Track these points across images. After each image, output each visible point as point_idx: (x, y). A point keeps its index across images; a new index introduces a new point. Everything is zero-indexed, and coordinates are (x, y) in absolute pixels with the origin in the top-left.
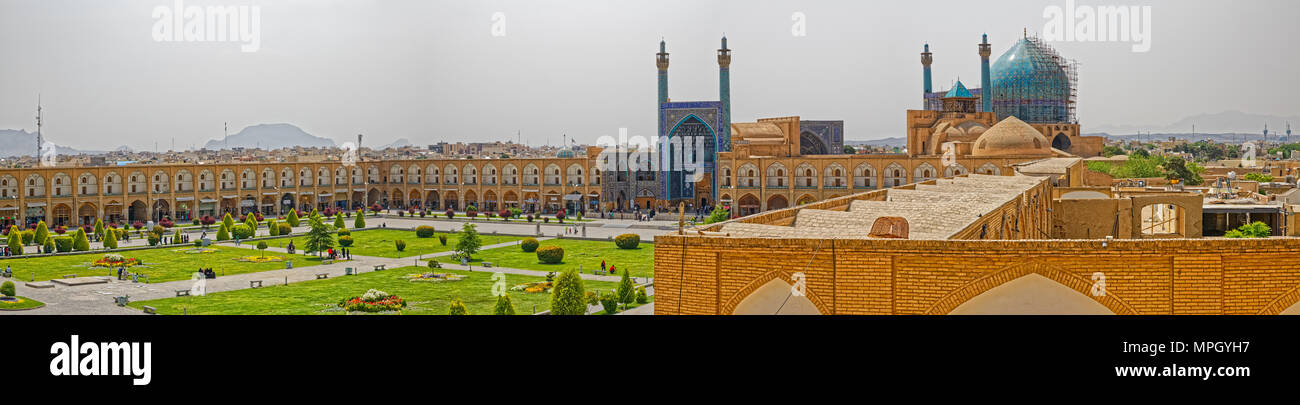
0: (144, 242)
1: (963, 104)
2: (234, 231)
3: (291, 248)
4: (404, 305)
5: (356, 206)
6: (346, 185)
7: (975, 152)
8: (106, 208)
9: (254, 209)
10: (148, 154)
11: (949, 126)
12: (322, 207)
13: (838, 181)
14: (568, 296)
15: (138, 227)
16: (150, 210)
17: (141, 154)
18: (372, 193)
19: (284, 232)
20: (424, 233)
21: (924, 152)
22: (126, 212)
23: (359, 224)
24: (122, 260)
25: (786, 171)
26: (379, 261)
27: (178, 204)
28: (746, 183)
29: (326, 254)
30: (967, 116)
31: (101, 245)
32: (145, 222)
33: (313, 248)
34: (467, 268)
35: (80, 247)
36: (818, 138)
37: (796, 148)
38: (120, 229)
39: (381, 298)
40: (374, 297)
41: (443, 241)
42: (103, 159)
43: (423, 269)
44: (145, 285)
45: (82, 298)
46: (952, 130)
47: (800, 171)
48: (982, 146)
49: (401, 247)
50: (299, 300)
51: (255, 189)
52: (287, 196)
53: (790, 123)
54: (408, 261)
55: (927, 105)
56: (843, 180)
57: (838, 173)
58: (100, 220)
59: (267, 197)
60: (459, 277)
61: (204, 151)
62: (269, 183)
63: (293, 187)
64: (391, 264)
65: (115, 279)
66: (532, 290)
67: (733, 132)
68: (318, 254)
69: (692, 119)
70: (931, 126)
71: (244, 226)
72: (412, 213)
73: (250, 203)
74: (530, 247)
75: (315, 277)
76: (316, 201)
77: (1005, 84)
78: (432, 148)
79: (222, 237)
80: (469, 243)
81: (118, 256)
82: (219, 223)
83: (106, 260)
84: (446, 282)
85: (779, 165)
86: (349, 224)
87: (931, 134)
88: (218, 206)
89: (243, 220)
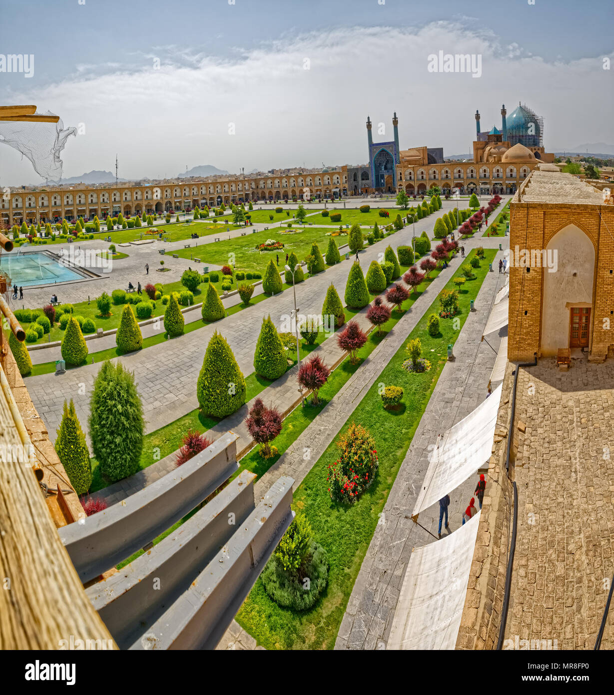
0: (164, 221)
1: (496, 138)
2: (200, 214)
3: (227, 221)
4: (284, 246)
5: (247, 200)
6: (242, 191)
7: (503, 160)
8: (146, 206)
9: (206, 203)
10: (156, 180)
11: (491, 148)
12: (233, 201)
13: (447, 176)
14: (356, 237)
15: (160, 215)
16: (164, 206)
17: (154, 180)
18: (253, 193)
19: (221, 214)
20: (279, 211)
21: (481, 161)
22: (154, 207)
23: (251, 208)
24: (157, 231)
25: (425, 172)
26: (265, 225)
27: (175, 203)
28: (408, 178)
29: (242, 223)
30: (499, 143)
31: (145, 224)
32: (162, 212)
33: (236, 221)
34: (303, 226)
35: (138, 225)
36: (433, 156)
37: (426, 161)
38: (153, 216)
39: (273, 244)
40: (270, 243)
41: (288, 214)
42: (140, 183)
43: (284, 228)
44: (170, 243)
45: (144, 251)
46: (493, 150)
47: (431, 172)
48: (506, 158)
49: (272, 218)
50: (237, 247)
51: (206, 194)
52: (219, 197)
53: (423, 150)
54: (277, 225)
55: (479, 139)
56: (449, 175)
57: (447, 172)
58: (144, 212)
59: (211, 198)
60: (300, 231)
61: (178, 179)
62: (212, 191)
63: (221, 193)
64: (271, 226)
65: (156, 240)
66: (334, 235)
67: (400, 155)
68: (238, 223)
69: (383, 150)
70: (483, 149)
71: (204, 212)
72: (270, 202)
73: (204, 201)
74: (325, 214)
75: (241, 235)
76: (231, 199)
77: (512, 128)
78: (269, 172)
79: (196, 218)
80: (301, 214)
81: (155, 229)
82: (193, 211)
83: (150, 231)
84: (296, 233)
85: (422, 169)
86: (246, 208)
87: (483, 152)
88: (191, 203)
89: (203, 209)
